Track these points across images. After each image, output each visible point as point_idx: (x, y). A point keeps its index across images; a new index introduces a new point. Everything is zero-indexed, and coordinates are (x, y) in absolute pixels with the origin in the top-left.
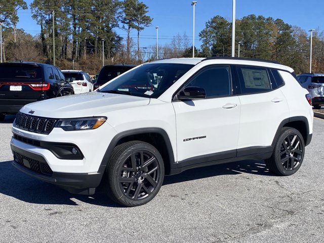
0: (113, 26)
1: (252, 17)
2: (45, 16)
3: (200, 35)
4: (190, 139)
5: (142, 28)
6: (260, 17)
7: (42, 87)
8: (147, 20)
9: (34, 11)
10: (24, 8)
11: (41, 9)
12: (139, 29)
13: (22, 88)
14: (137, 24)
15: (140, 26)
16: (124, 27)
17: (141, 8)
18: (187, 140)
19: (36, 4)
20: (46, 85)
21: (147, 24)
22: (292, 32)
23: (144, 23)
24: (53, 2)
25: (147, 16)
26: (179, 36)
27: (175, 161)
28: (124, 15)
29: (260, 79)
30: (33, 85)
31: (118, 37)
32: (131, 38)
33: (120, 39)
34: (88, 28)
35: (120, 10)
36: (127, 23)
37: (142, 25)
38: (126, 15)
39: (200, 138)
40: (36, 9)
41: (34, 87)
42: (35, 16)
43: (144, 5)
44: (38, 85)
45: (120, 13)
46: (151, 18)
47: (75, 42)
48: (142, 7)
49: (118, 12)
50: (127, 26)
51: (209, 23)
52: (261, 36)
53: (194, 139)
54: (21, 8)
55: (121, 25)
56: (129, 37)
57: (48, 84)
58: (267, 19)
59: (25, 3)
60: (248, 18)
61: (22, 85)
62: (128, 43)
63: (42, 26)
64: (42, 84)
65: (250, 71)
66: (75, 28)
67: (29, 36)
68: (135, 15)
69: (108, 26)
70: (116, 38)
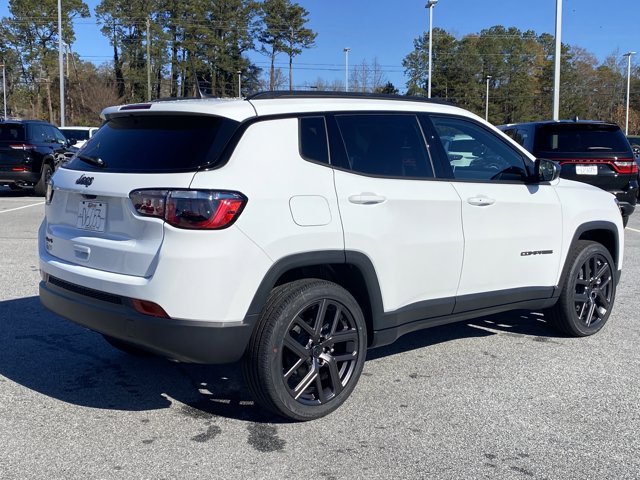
0: (245, 47)
1: (499, 30)
2: (124, 29)
3: (405, 64)
5: (297, 52)
6: (512, 31)
8: (306, 36)
9: (102, 21)
10: (83, 16)
11: (115, 17)
12: (291, 52)
14: (288, 44)
15: (294, 47)
16: (263, 49)
17: (294, 15)
19: (106, 7)
21: (307, 43)
22: (570, 58)
23: (301, 41)
24: (138, 5)
25: (306, 28)
26: (364, 65)
28: (265, 27)
31: (253, 67)
32: (279, 70)
33: (256, 70)
34: (200, 52)
35: (257, 18)
36: (269, 42)
37: (297, 46)
38: (269, 27)
40: (106, 17)
42: (106, 30)
43: (302, 9)
45: (257, 23)
46: (314, 33)
47: (175, 77)
48: (297, 13)
49: (253, 21)
50: (269, 48)
51: (420, 41)
52: (516, 65)
54: (79, 15)
55: (258, 44)
56: (273, 67)
58: (526, 35)
59: (86, 6)
60: (490, 32)
62: (272, 78)
63: (115, 49)
66: (175, 51)
67: (90, 65)
68: (284, 27)
69: (234, 48)
70: (249, 70)
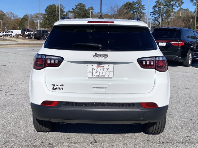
7: (179, 43)
13: (166, 44)
20: (182, 42)
30: (173, 42)
41: (174, 44)
44: (176, 42)
57: (183, 42)
61: (166, 42)
64: (179, 41)
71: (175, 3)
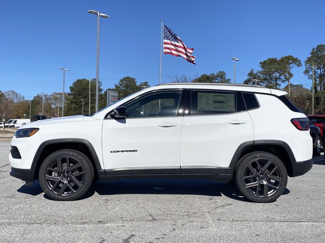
4: (118, 152)
18: (115, 152)
27: (103, 168)
29: (223, 102)
39: (130, 151)
53: (123, 151)
65: (211, 95)
71: (280, 76)
